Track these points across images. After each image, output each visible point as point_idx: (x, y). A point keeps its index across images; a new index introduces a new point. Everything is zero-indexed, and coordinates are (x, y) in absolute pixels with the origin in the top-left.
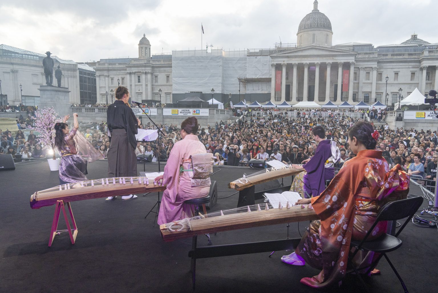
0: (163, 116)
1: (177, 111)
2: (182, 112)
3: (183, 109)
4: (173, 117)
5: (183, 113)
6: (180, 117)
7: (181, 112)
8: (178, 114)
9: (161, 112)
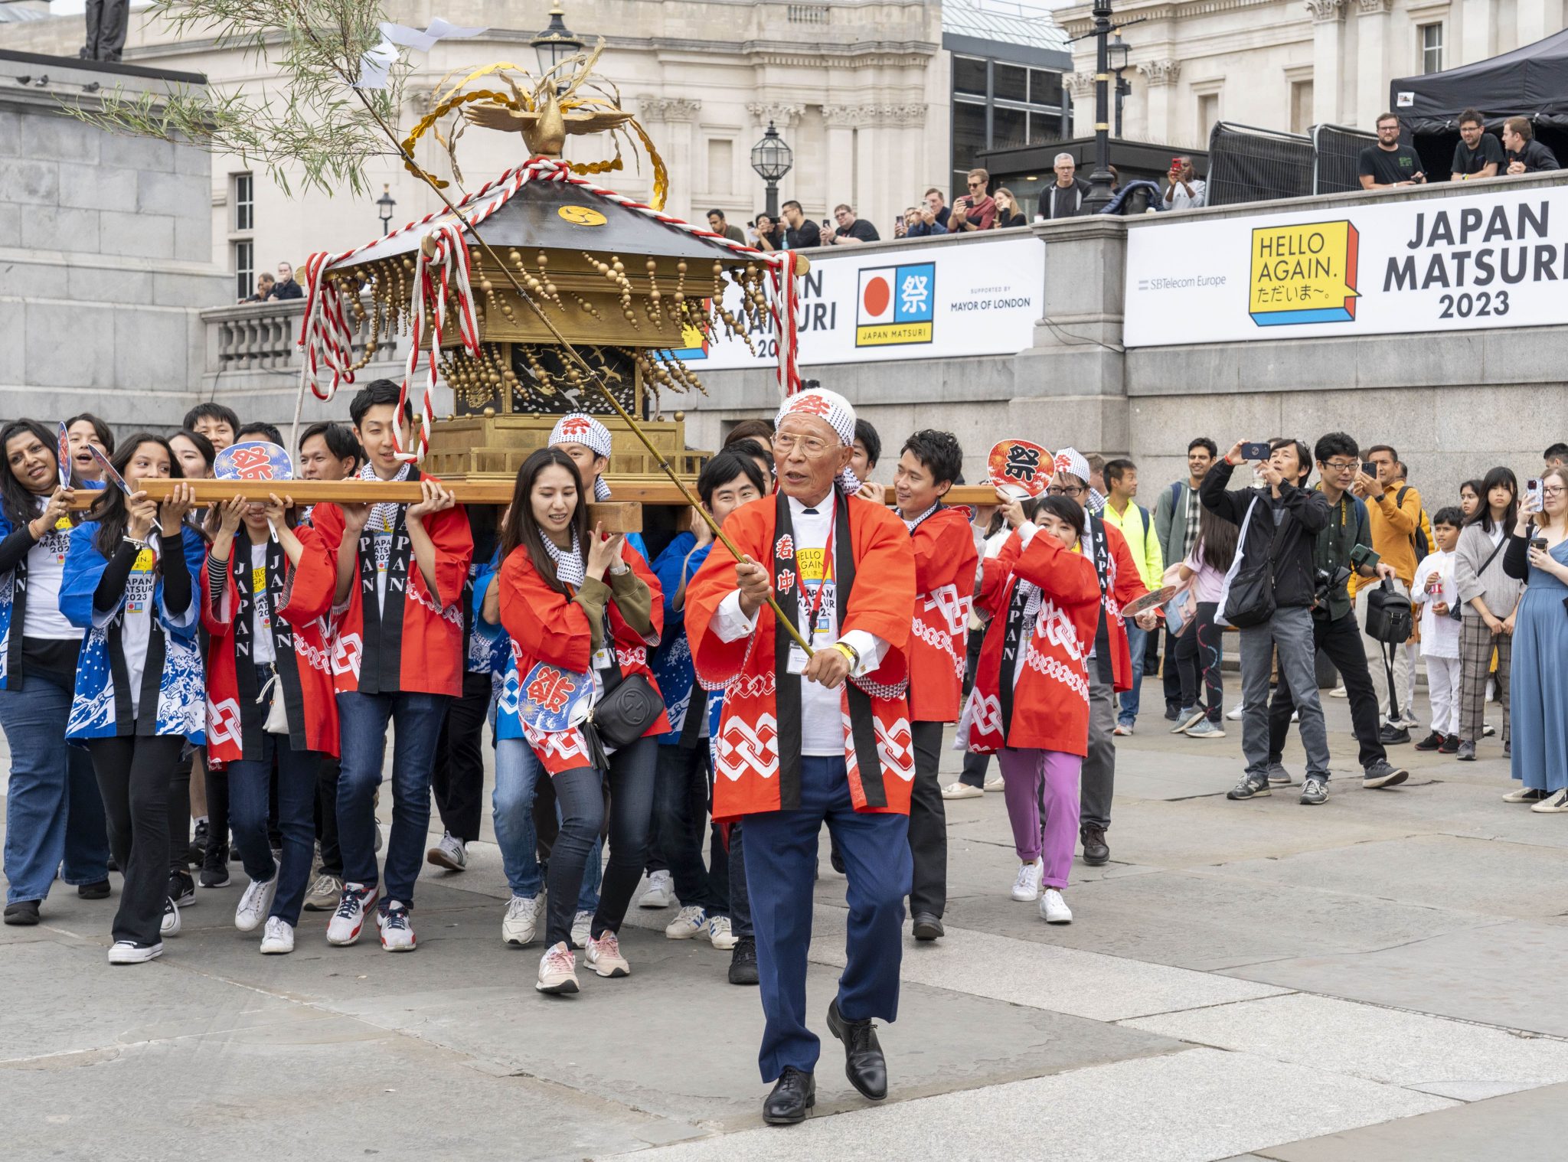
0: (1124, 353)
1: (1335, 251)
2: (1423, 258)
3: (1430, 207)
4: (1271, 375)
5: (1437, 273)
6: (1390, 368)
7: (1398, 273)
8: (1349, 310)
9: (1090, 299)
